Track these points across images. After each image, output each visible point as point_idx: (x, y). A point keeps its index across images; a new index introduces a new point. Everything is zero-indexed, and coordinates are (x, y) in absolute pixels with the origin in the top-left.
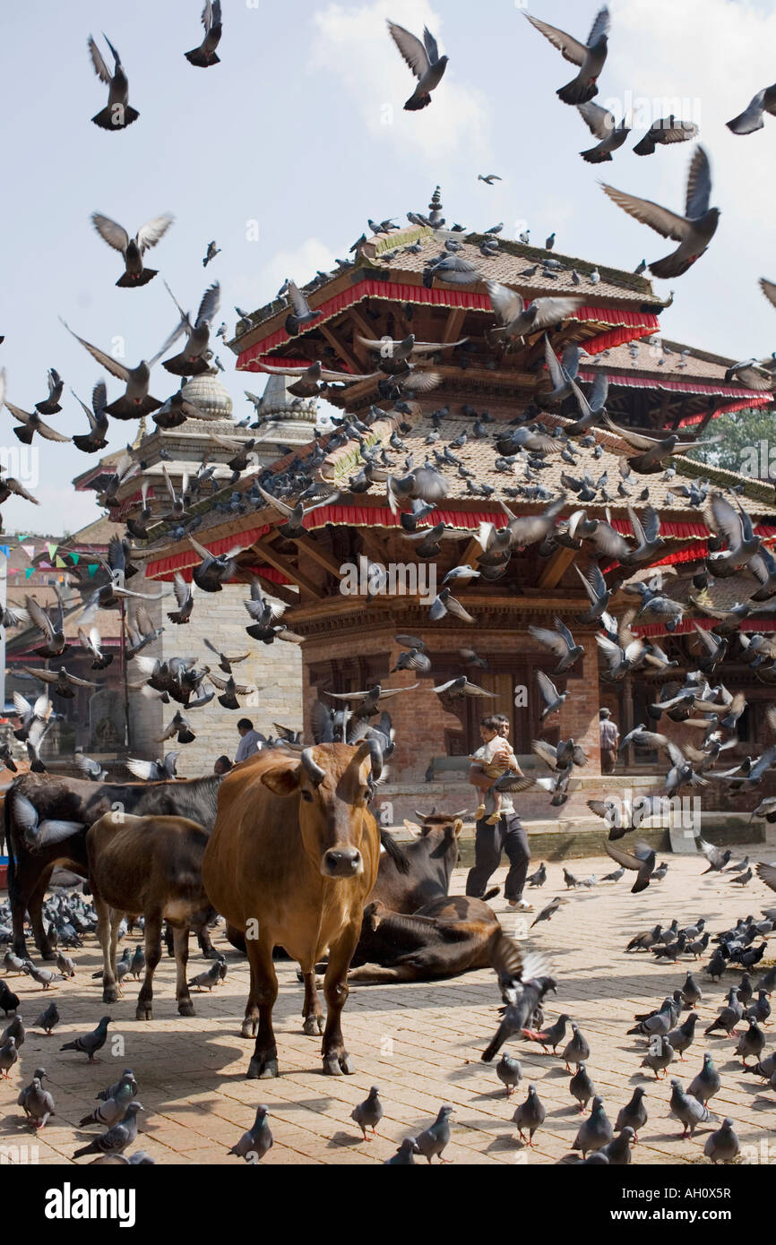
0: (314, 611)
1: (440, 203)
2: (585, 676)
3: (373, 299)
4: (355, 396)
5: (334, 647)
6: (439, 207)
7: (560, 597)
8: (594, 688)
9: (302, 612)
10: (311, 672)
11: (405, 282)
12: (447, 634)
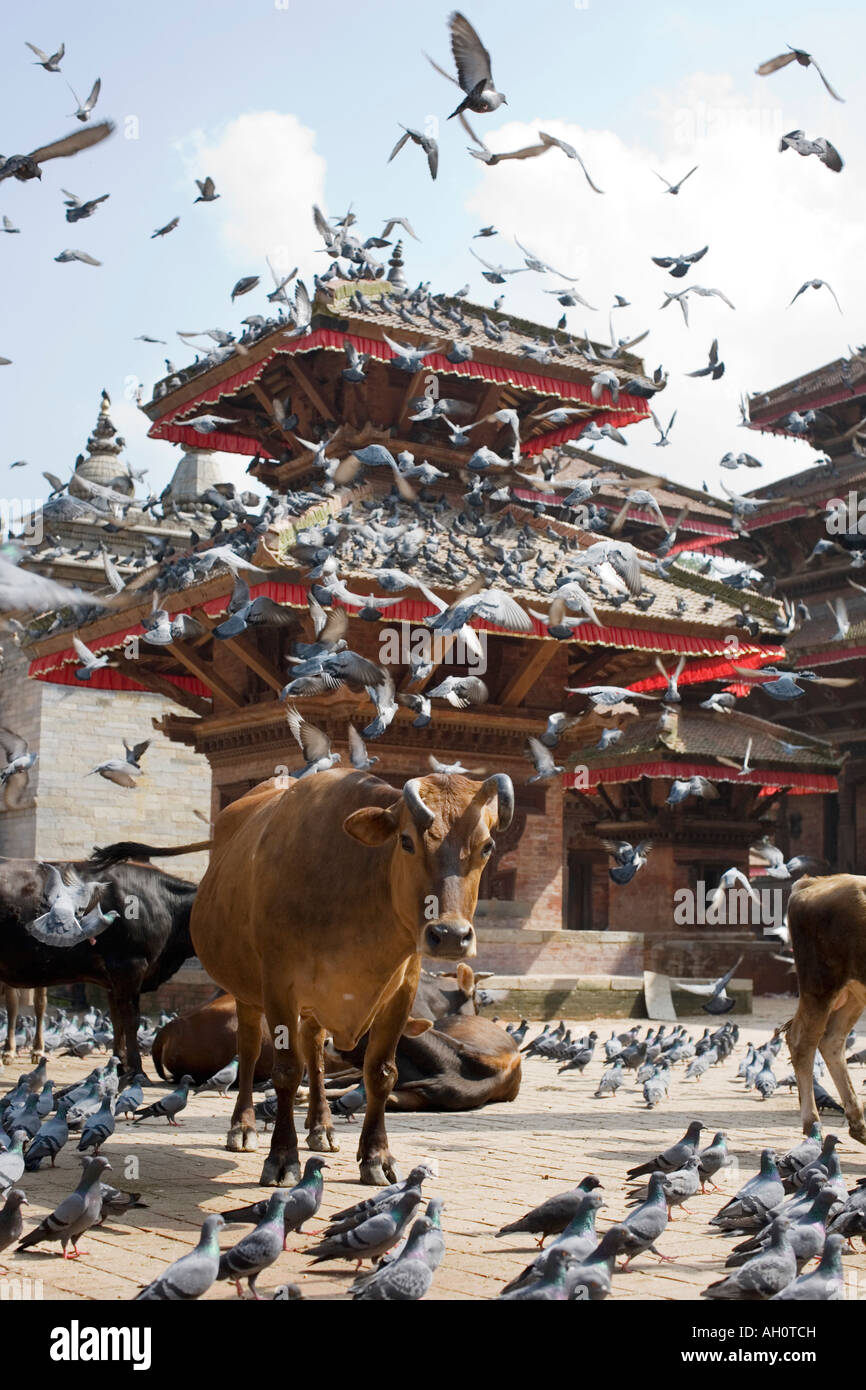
0: (231, 721)
1: (402, 258)
2: (548, 812)
3: (329, 352)
4: (293, 474)
5: (253, 765)
6: (400, 264)
7: (524, 716)
8: (557, 826)
9: (217, 723)
10: (222, 795)
11: (366, 335)
12: (392, 751)
